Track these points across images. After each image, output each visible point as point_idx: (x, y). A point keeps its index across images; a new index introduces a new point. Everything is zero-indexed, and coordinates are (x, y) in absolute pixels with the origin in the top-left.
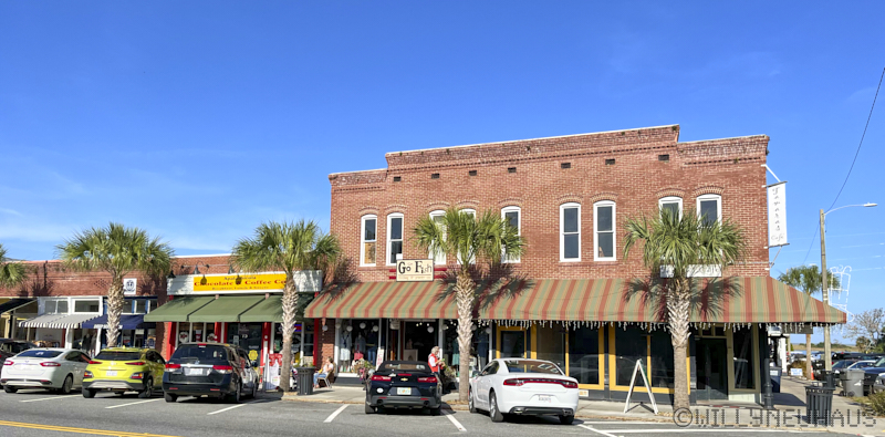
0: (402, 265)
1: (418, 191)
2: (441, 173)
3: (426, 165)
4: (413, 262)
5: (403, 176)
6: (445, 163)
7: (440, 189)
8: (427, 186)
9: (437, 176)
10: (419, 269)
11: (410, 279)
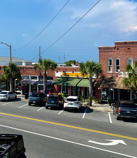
0: (120, 73)
1: (124, 53)
2: (131, 48)
3: (126, 46)
4: (123, 72)
5: (119, 48)
6: (132, 45)
7: (130, 52)
8: (127, 52)
9: (130, 49)
10: (125, 74)
11: (122, 77)
